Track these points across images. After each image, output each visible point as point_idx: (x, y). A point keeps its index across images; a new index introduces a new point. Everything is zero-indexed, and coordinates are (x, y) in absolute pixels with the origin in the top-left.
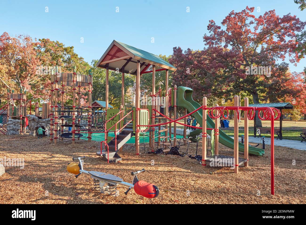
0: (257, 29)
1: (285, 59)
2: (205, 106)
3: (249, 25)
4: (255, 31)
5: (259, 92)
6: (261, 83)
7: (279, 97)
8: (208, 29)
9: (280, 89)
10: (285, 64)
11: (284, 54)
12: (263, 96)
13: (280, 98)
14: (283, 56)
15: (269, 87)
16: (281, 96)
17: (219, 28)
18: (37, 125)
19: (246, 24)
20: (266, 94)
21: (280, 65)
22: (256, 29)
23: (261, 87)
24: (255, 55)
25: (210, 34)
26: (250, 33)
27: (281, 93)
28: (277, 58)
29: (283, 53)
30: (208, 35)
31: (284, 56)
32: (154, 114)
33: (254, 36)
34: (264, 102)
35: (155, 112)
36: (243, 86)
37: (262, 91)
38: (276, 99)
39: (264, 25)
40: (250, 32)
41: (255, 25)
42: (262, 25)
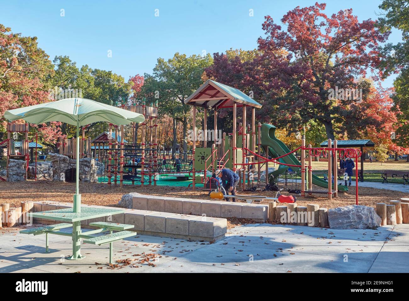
0: (330, 32)
1: (366, 75)
2: (304, 147)
3: (319, 27)
4: (326, 34)
5: (334, 122)
6: (336, 110)
7: (359, 129)
8: (263, 28)
9: (361, 118)
10: (366, 84)
11: (365, 69)
12: (339, 127)
13: (360, 131)
14: (363, 71)
15: (347, 115)
16: (362, 127)
17: (279, 28)
18: (68, 167)
19: (316, 26)
20: (343, 125)
21: (359, 84)
22: (328, 31)
23: (336, 115)
24: (328, 69)
25: (267, 36)
26: (320, 36)
27: (361, 124)
28: (356, 75)
29: (363, 67)
30: (264, 37)
31: (365, 72)
32: (245, 153)
33: (325, 40)
34: (340, 135)
35: (246, 151)
36: (313, 113)
37: (338, 120)
38: (356, 132)
39: (339, 28)
40: (320, 34)
41: (327, 27)
42: (336, 27)
